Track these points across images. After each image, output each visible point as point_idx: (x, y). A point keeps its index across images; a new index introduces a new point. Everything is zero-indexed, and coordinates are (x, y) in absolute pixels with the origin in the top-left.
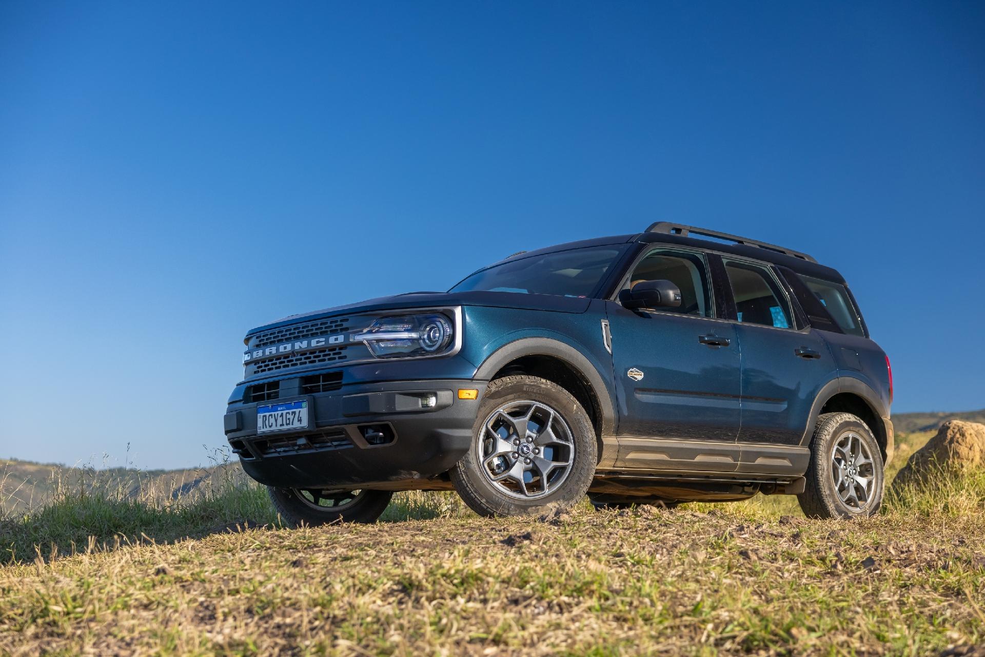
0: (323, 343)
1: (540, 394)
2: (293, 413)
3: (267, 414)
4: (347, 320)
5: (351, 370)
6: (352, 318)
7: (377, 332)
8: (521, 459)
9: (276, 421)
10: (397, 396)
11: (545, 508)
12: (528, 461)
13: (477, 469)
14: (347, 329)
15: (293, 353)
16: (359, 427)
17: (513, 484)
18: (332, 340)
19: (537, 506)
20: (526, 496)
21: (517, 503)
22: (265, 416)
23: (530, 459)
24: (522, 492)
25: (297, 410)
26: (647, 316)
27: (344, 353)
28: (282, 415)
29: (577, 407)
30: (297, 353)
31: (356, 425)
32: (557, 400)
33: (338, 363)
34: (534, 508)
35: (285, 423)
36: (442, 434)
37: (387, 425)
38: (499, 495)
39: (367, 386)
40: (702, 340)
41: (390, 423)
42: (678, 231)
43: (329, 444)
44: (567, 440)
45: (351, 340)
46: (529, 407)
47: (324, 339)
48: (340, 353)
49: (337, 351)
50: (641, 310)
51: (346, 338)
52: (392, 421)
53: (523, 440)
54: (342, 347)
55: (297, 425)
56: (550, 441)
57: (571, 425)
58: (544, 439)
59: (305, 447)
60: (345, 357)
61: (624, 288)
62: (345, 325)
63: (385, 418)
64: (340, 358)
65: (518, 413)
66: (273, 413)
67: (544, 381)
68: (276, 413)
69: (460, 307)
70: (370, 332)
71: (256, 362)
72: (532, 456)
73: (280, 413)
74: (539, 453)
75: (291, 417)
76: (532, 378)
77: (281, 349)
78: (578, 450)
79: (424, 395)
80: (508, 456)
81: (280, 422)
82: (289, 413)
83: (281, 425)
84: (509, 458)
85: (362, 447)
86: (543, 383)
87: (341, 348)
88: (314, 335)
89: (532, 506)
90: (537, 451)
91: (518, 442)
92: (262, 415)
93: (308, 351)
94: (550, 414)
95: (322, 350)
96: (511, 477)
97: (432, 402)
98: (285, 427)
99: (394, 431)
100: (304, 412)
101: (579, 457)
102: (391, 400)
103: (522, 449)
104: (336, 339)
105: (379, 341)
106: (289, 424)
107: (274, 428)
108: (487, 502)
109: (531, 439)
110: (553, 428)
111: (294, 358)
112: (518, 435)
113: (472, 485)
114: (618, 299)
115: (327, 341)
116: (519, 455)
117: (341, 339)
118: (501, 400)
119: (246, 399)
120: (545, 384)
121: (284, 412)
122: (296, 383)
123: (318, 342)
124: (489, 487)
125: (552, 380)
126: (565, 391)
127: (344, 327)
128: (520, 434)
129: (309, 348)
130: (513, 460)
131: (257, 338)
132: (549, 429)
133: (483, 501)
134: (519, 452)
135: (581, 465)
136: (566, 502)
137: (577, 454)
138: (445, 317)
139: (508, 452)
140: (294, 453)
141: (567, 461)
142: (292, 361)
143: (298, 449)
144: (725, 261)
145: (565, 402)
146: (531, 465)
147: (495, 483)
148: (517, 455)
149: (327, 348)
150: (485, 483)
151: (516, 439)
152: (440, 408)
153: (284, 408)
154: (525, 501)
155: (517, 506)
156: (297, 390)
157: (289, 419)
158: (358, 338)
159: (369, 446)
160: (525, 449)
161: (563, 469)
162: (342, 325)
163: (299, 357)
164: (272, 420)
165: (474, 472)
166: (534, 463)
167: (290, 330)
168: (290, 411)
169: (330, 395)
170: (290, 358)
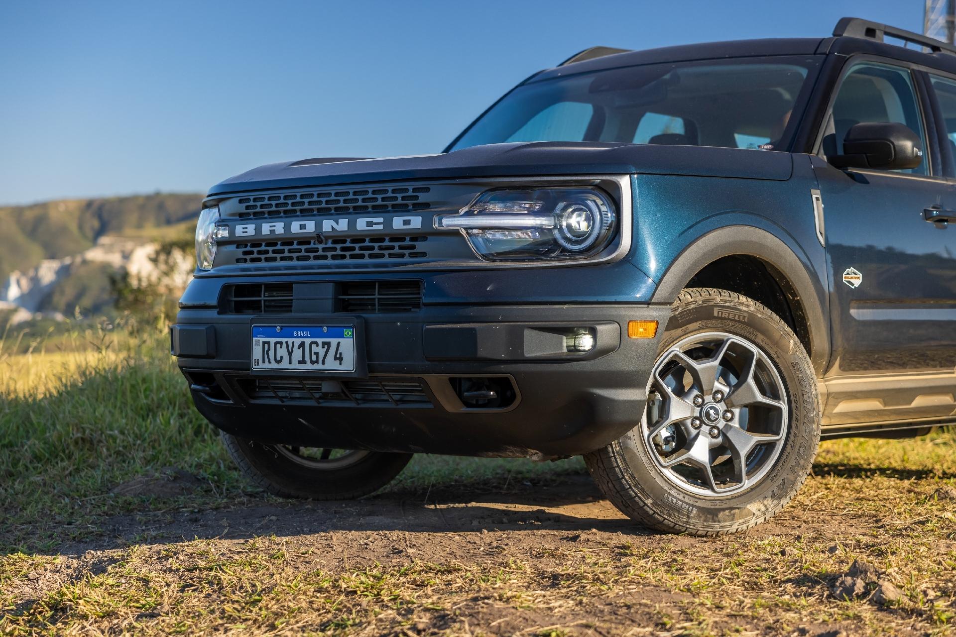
0: (381, 227)
1: (739, 322)
2: (324, 344)
3: (273, 340)
4: (427, 190)
5: (437, 279)
6: (435, 186)
7: (482, 213)
8: (705, 429)
9: (290, 354)
10: (527, 333)
11: (745, 512)
12: (716, 431)
13: (640, 449)
14: (426, 205)
15: (319, 237)
16: (452, 380)
17: (692, 473)
18: (398, 223)
19: (732, 509)
20: (713, 490)
21: (699, 504)
22: (268, 343)
23: (718, 428)
24: (706, 484)
25: (334, 342)
26: (862, 180)
27: (421, 246)
28: (302, 345)
29: (795, 343)
30: (327, 238)
31: (446, 377)
32: (765, 332)
33: (409, 264)
34: (727, 512)
35: (307, 358)
36: (599, 396)
37: (507, 380)
38: (673, 492)
39: (472, 311)
40: (927, 215)
41: (510, 376)
42: (870, 32)
43: (385, 397)
44: (776, 396)
45: (436, 226)
46: (719, 343)
47: (381, 220)
48: (414, 247)
49: (407, 242)
50: (851, 170)
51: (427, 222)
52: (515, 374)
53: (708, 398)
54: (417, 236)
55: (331, 365)
56: (751, 401)
57: (785, 374)
58: (742, 396)
59: (335, 396)
60: (424, 254)
61: (827, 134)
62: (423, 198)
63: (503, 367)
64: (411, 255)
65: (703, 351)
66: (284, 340)
67: (743, 299)
68: (290, 340)
69: (628, 177)
70: (469, 214)
71: (240, 243)
72: (721, 424)
73: (298, 341)
74: (732, 419)
75: (322, 352)
76: (725, 294)
77: (295, 227)
78: (794, 415)
79: (570, 331)
80: (684, 425)
81: (297, 354)
82: (317, 344)
83: (300, 362)
84: (686, 429)
85: (449, 408)
86: (742, 304)
87: (414, 239)
88: (361, 211)
89: (724, 510)
90: (729, 415)
91: (700, 400)
92: (262, 340)
93: (349, 236)
94: (752, 354)
95: (377, 238)
96: (690, 460)
97: (586, 342)
98: (308, 366)
99: (517, 390)
100: (347, 345)
101: (797, 427)
102: (516, 339)
103: (708, 414)
104: (407, 223)
105: (484, 229)
106: (317, 362)
107: (285, 365)
108: (655, 504)
109: (719, 396)
110: (756, 378)
111: (320, 247)
112: (701, 389)
113: (632, 476)
114: (822, 151)
115: (388, 223)
116: (702, 422)
117: (416, 222)
118: (679, 331)
119: (223, 306)
120: (747, 305)
121: (307, 341)
122: (329, 291)
123: (370, 224)
124: (658, 479)
125: (755, 297)
126: (774, 315)
127: (420, 201)
128: (705, 388)
129: (352, 233)
130: (694, 432)
131: (241, 201)
132: (750, 380)
133: (649, 501)
134: (703, 418)
135: (800, 440)
136: (776, 502)
137: (794, 422)
138: (604, 194)
139: (686, 419)
140: (312, 403)
141: (777, 433)
142: (317, 250)
143: (320, 398)
144: (933, 81)
145: (777, 335)
146: (720, 439)
147: (665, 471)
148: (698, 422)
149: (387, 235)
150: (653, 472)
151: (697, 397)
152: (597, 353)
153: (307, 333)
154: (713, 500)
155: (700, 509)
156: (329, 304)
157: (317, 354)
158: (449, 222)
159: (464, 409)
160: (712, 412)
161: (771, 446)
162: (417, 197)
163: (330, 245)
164: (282, 352)
165: (634, 454)
166: (725, 437)
167: (312, 195)
168: (320, 341)
169: (398, 319)
170: (312, 246)
